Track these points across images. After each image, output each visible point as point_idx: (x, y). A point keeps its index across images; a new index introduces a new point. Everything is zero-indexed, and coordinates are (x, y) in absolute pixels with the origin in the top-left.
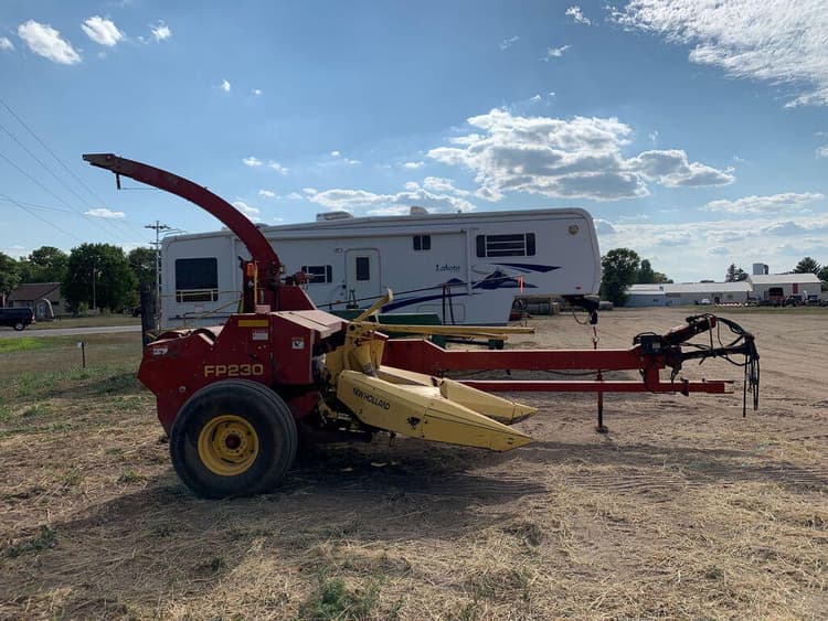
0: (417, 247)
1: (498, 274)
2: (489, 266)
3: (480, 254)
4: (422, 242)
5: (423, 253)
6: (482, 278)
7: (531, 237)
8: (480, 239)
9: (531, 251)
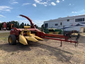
0: (68, 21)
1: (78, 24)
2: (77, 23)
3: (76, 21)
4: (68, 20)
5: (68, 22)
6: (76, 25)
7: (84, 19)
8: (76, 20)
9: (84, 21)
